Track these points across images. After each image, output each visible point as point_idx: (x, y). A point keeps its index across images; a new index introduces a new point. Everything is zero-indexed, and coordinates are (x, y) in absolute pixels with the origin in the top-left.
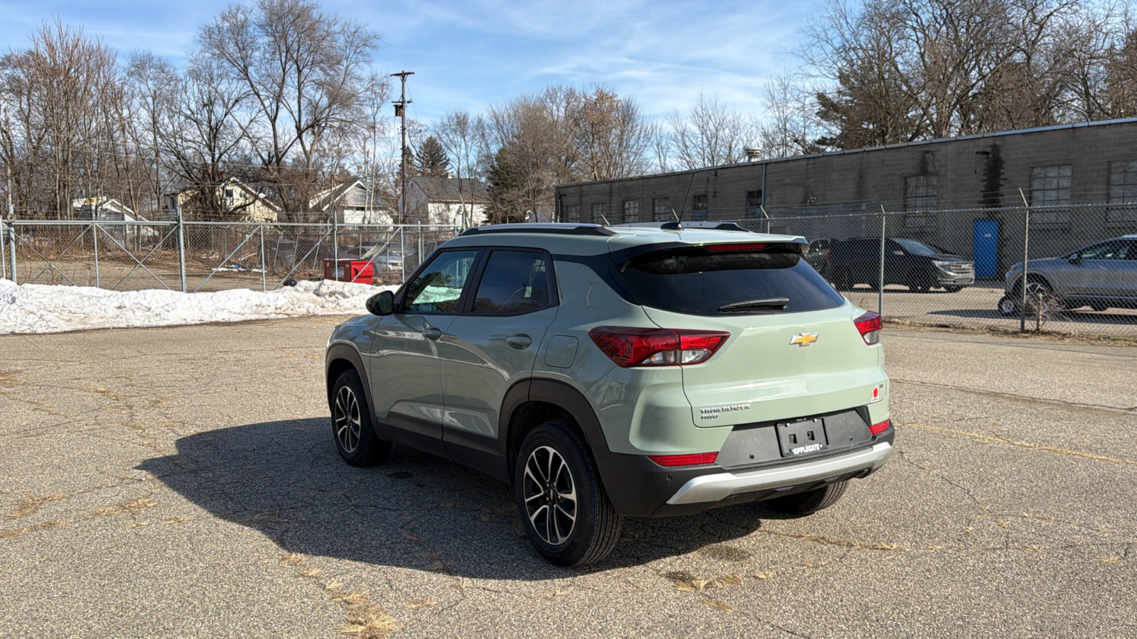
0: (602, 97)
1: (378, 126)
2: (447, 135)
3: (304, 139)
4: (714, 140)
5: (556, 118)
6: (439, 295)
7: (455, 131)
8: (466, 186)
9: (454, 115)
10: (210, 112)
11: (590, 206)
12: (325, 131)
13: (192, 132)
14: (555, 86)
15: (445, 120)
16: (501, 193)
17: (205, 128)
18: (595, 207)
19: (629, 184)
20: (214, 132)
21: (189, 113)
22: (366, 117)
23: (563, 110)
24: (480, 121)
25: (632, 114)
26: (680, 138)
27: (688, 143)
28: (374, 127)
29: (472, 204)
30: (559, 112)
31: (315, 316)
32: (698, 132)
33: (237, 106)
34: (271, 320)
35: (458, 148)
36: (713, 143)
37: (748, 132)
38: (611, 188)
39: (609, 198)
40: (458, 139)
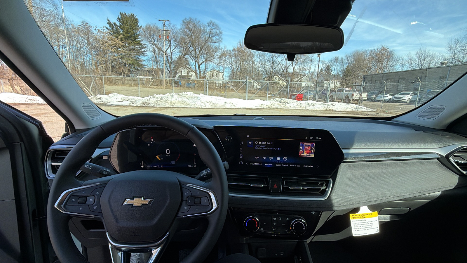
0: (383, 49)
1: (313, 60)
2: (332, 63)
3: (293, 64)
4: (423, 62)
5: (365, 59)
6: (318, 104)
7: (334, 62)
8: (336, 76)
9: (335, 57)
10: (273, 59)
11: (375, 81)
12: (299, 62)
13: (268, 64)
14: (366, 50)
15: (332, 59)
16: (346, 78)
17: (271, 62)
18: (377, 81)
19: (390, 74)
20: (273, 63)
21: (268, 59)
22: (309, 58)
23: (368, 56)
24: (342, 59)
25: (392, 55)
26: (410, 61)
27: (412, 63)
28: (311, 61)
29: (337, 81)
30: (367, 56)
31: (277, 108)
32: (417, 59)
33: (279, 57)
34: (264, 109)
35: (335, 66)
36: (422, 63)
37: (438, 59)
38: (383, 75)
39: (382, 79)
40: (335, 63)
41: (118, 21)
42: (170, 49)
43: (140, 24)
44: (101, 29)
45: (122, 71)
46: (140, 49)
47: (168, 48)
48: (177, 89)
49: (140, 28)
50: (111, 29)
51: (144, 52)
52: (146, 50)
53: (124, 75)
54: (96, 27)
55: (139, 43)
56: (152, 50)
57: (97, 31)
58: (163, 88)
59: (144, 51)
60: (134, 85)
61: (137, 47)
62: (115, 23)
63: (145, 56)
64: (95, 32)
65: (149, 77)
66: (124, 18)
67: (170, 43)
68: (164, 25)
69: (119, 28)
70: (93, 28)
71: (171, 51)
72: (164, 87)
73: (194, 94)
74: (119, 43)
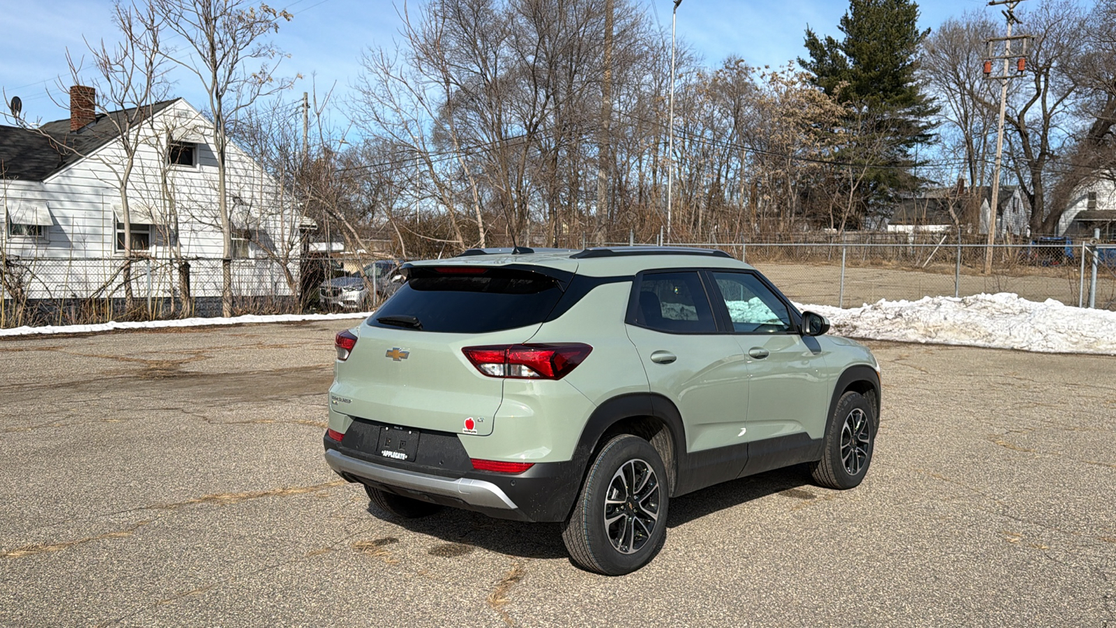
41: (842, 29)
42: (1044, 102)
43: (920, 26)
44: (781, 70)
45: (830, 212)
46: (912, 118)
47: (1034, 100)
48: (1046, 275)
49: (920, 40)
50: (815, 61)
51: (925, 128)
52: (932, 119)
53: (836, 226)
54: (767, 67)
55: (910, 99)
56: (955, 118)
57: (769, 78)
58: (983, 272)
59: (930, 126)
60: (869, 261)
61: (902, 113)
62: (830, 41)
63: (929, 144)
64: (760, 83)
65: (932, 228)
66: (864, 16)
67: (1042, 79)
68: (1008, 20)
69: (841, 53)
70: (757, 71)
71: (1044, 111)
72: (988, 266)
73: (1022, 299)
74: (834, 109)
